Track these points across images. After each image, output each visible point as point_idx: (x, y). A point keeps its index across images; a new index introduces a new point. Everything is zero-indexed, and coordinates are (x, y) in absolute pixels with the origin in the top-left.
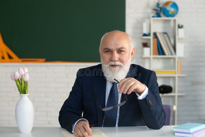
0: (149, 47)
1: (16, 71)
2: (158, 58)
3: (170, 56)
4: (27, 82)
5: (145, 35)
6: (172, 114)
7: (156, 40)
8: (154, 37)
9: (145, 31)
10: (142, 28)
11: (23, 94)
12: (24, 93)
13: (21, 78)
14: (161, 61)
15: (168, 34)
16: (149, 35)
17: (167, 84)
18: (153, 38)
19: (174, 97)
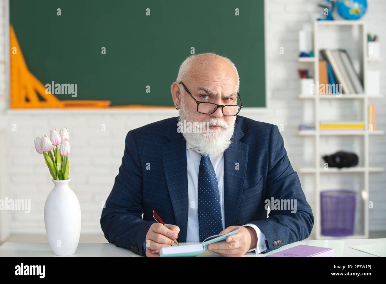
0: (312, 77)
1: (45, 136)
2: (329, 100)
3: (354, 96)
4: (67, 156)
5: (303, 55)
6: (358, 206)
7: (324, 63)
8: (322, 58)
9: (304, 47)
10: (297, 41)
11: (60, 180)
12: (61, 178)
13: (55, 149)
14: (335, 104)
15: (349, 52)
16: (310, 54)
17: (347, 149)
18: (320, 60)
19: (361, 174)
